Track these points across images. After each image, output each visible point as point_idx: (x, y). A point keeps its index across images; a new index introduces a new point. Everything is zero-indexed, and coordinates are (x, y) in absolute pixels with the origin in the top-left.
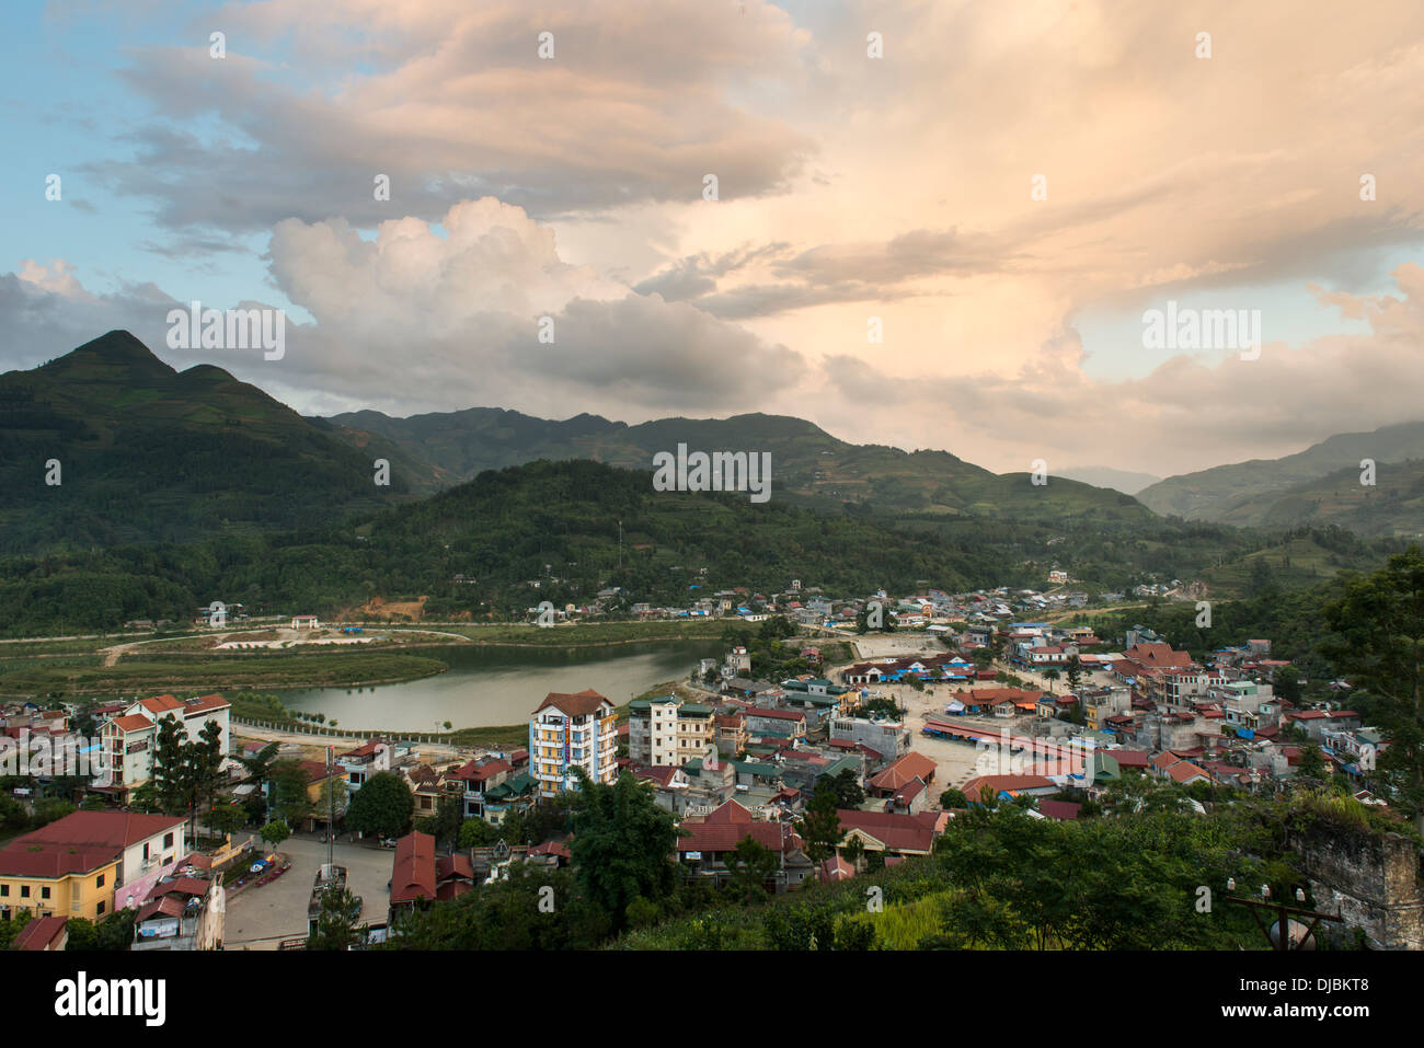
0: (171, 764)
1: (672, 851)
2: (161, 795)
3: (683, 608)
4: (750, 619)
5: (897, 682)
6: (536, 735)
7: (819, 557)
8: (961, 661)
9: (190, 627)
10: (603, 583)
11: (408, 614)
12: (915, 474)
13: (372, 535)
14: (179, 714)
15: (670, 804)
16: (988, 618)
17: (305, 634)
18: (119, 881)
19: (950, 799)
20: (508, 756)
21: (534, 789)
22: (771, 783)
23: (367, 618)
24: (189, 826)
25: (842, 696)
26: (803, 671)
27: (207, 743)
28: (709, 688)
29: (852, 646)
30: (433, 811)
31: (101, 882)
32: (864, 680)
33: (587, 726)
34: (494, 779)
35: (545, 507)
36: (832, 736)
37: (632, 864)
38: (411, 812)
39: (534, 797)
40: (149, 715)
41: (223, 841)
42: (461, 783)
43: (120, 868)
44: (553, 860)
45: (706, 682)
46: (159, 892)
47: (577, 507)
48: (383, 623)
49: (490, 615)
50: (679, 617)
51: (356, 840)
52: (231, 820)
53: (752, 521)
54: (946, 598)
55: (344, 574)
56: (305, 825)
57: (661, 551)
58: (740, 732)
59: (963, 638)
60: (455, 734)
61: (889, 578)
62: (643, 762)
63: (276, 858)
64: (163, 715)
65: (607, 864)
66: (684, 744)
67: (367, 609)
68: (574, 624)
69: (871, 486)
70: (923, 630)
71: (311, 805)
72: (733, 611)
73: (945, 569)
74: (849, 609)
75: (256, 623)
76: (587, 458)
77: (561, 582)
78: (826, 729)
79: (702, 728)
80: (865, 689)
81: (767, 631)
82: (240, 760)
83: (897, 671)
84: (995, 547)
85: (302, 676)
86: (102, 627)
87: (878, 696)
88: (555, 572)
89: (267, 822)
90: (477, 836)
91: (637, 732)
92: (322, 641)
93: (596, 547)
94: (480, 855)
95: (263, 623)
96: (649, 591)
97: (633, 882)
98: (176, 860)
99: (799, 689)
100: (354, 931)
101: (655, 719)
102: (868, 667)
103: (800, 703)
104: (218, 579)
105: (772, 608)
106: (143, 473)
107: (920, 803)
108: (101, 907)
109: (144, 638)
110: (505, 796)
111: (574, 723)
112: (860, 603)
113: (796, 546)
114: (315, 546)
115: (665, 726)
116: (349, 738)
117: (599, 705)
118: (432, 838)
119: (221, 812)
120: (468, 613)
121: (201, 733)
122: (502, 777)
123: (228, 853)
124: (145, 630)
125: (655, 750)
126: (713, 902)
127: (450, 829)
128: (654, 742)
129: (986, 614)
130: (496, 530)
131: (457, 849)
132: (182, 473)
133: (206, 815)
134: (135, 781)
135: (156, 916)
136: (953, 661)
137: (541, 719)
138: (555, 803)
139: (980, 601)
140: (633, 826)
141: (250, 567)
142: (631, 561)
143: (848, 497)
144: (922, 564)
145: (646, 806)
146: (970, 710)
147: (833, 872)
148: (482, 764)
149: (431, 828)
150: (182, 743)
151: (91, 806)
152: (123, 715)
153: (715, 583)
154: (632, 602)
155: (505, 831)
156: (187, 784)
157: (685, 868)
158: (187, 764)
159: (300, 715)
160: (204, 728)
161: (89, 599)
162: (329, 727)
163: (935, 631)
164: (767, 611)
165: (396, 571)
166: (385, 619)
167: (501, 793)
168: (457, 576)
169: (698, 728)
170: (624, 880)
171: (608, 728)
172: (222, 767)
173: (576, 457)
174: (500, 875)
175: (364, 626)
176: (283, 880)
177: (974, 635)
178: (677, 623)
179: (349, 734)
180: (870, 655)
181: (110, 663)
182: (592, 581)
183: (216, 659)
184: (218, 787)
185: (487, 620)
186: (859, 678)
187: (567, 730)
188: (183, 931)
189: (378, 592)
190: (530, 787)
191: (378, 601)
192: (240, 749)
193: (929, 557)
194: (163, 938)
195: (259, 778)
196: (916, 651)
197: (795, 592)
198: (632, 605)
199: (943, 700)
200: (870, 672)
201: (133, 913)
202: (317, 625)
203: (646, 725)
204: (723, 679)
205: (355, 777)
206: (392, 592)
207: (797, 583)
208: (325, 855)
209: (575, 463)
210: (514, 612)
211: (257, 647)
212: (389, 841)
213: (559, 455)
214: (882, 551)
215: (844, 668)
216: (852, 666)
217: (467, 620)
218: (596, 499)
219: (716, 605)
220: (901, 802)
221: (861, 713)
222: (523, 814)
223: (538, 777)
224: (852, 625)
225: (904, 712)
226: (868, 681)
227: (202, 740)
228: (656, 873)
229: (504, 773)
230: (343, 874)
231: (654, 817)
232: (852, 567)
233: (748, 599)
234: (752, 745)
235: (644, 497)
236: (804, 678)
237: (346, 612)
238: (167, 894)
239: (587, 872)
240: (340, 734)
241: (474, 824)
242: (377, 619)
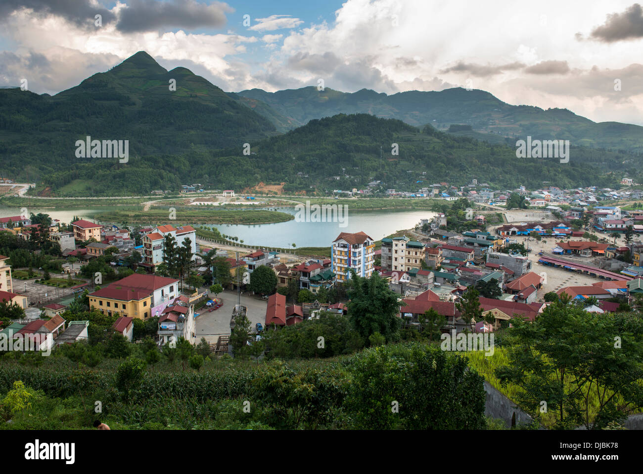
0: (171, 256)
1: (396, 312)
2: (168, 269)
3: (413, 192)
4: (448, 199)
5: (525, 235)
6: (334, 252)
7: (489, 167)
8: (564, 226)
9: (179, 194)
10: (371, 178)
11: (276, 191)
12: (548, 122)
13: (259, 152)
14: (173, 234)
15: (400, 289)
16: (582, 204)
17: (229, 199)
18: (152, 305)
19: (548, 297)
20: (321, 262)
21: (333, 278)
22: (453, 283)
23: (257, 193)
24: (180, 284)
25: (495, 242)
26: (475, 227)
27: (186, 247)
28: (424, 234)
29: (503, 215)
30: (286, 285)
31: (145, 304)
32: (508, 233)
33: (359, 250)
34: (314, 272)
35: (343, 138)
36: (487, 262)
37: (376, 317)
38: (276, 284)
39: (333, 282)
40: (162, 234)
41: (194, 291)
42: (299, 273)
43: (152, 299)
44: (340, 311)
45: (423, 230)
46: (168, 311)
47: (359, 138)
48: (264, 195)
49: (315, 193)
50: (410, 197)
51: (252, 295)
52: (197, 282)
53: (452, 147)
54: (559, 191)
55: (246, 171)
56: (229, 287)
57: (402, 163)
58: (438, 256)
59: (567, 213)
60: (297, 249)
61: (527, 180)
62: (388, 268)
63: (217, 300)
64: (166, 234)
65: (364, 316)
66: (409, 261)
67: (257, 188)
68: (356, 199)
69: (521, 128)
70: (544, 209)
71: (231, 278)
72: (440, 194)
73: (560, 176)
74: (503, 196)
75: (207, 193)
76: (365, 113)
77: (350, 178)
78: (485, 258)
79: (418, 253)
80: (508, 238)
81: (456, 206)
82: (200, 256)
83: (527, 230)
84: (591, 164)
85: (228, 219)
86: (141, 193)
87: (515, 242)
88: (348, 172)
89: (213, 284)
90: (306, 298)
91: (385, 254)
92: (237, 203)
93: (368, 160)
94: (307, 306)
95: (210, 193)
96: (395, 183)
97: (376, 325)
98: (175, 297)
99: (471, 236)
100: (249, 335)
101: (394, 248)
102: (511, 227)
103: (472, 244)
104: (190, 172)
105: (460, 194)
106: (156, 121)
107: (532, 298)
108: (146, 315)
109: (160, 198)
110: (319, 280)
111: (353, 248)
112: (509, 193)
113: (475, 161)
114: (233, 157)
115: (399, 252)
116: (249, 249)
117: (365, 239)
118: (285, 297)
119: (193, 278)
120: (304, 192)
121: (183, 243)
122: (318, 271)
123: (196, 297)
124: (160, 195)
125: (394, 263)
126: (417, 338)
127: (294, 293)
128: (393, 259)
129: (582, 201)
130: (318, 150)
131: (297, 303)
132: (172, 121)
133: (187, 279)
134: (157, 262)
135: (167, 320)
136: (559, 226)
137: (337, 245)
138: (343, 285)
139: (579, 194)
140: (377, 299)
141: (204, 166)
142: (386, 167)
143: (507, 135)
144: (547, 173)
145: (384, 290)
146: (566, 252)
147: (481, 329)
148: (308, 264)
149: (285, 292)
150: (175, 247)
151: (140, 272)
152: (151, 233)
153: (430, 180)
154: (386, 188)
155: (319, 297)
156: (179, 265)
157: (403, 320)
158: (177, 256)
159: (227, 237)
160: (184, 241)
161: (136, 180)
162: (240, 243)
163: (551, 209)
164: (458, 195)
165: (270, 170)
166: (265, 193)
167: (318, 278)
168: (299, 173)
169: (416, 254)
170: (372, 323)
171: (370, 251)
172: (193, 258)
173: (359, 112)
174: (315, 317)
175: (256, 196)
176: (220, 310)
177: (573, 212)
178: (409, 200)
179: (249, 247)
180: (513, 221)
181: (146, 209)
182: (366, 177)
183: (190, 209)
184: (191, 267)
185: (313, 195)
186: (506, 232)
187: (349, 251)
188: (178, 328)
189: (262, 180)
190: (331, 277)
191: (261, 184)
192: (201, 251)
193: (551, 169)
194: (170, 330)
195: (209, 264)
196: (539, 219)
197: (474, 186)
198: (386, 190)
199: (551, 246)
200: (512, 229)
201: (158, 318)
202: (234, 195)
203: (390, 250)
204: (431, 230)
205: (251, 267)
206: (269, 180)
207: (475, 181)
208: (237, 300)
209: (359, 115)
210: (327, 192)
211: (208, 205)
212: (266, 297)
213: (350, 111)
214: (525, 165)
215: (497, 227)
216: (502, 226)
217: (304, 195)
218: (369, 134)
219: (430, 191)
220: (522, 297)
221: (505, 251)
222: (328, 289)
223: (335, 272)
224: (504, 204)
225: (529, 251)
226: (510, 234)
227: (183, 246)
228: (388, 322)
229: (319, 269)
230: (245, 310)
231: (388, 295)
232: (506, 173)
233: (448, 189)
234: (444, 264)
235: (394, 134)
236: (474, 231)
237: (247, 189)
238: (171, 312)
239: (355, 318)
240: (245, 247)
241: (304, 292)
242: (261, 193)
